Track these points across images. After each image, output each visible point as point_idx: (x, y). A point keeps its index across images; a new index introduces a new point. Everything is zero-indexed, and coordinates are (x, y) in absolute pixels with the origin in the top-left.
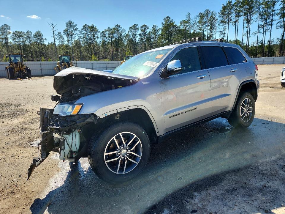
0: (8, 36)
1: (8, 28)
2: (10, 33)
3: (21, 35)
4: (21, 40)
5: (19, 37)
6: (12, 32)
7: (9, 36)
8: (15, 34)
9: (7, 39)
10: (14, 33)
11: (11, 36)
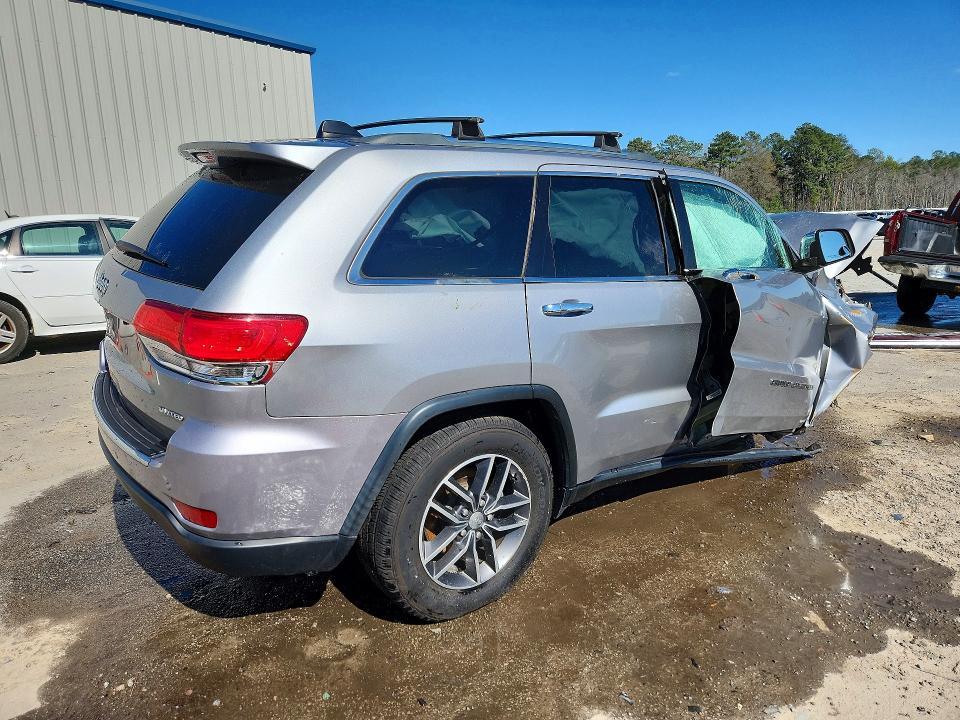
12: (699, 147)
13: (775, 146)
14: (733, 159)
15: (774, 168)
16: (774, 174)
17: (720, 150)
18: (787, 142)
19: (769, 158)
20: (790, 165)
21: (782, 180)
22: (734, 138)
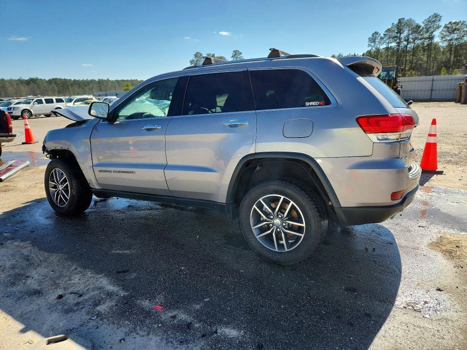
0: (434, 33)
1: (438, 19)
2: (438, 27)
3: (457, 27)
4: (456, 37)
5: (453, 31)
6: (443, 26)
7: (437, 33)
8: (448, 28)
9: (431, 38)
10: (446, 27)
11: (441, 33)
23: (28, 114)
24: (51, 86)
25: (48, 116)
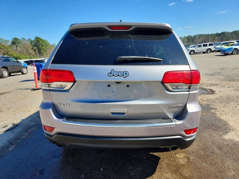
12: (8, 41)
13: (30, 42)
14: (19, 45)
15: (32, 47)
16: (32, 49)
17: (15, 42)
18: (33, 41)
19: (30, 45)
20: (36, 47)
21: (35, 50)
22: (18, 39)
23: (193, 52)
24: (232, 35)
25: (204, 53)
